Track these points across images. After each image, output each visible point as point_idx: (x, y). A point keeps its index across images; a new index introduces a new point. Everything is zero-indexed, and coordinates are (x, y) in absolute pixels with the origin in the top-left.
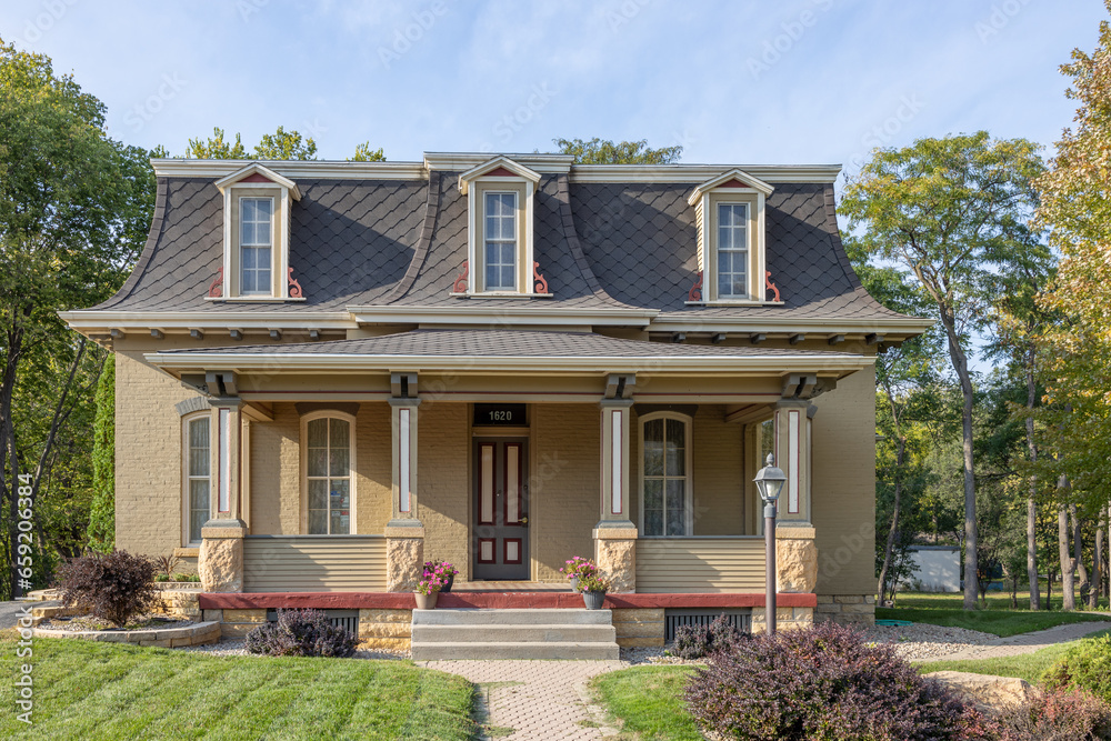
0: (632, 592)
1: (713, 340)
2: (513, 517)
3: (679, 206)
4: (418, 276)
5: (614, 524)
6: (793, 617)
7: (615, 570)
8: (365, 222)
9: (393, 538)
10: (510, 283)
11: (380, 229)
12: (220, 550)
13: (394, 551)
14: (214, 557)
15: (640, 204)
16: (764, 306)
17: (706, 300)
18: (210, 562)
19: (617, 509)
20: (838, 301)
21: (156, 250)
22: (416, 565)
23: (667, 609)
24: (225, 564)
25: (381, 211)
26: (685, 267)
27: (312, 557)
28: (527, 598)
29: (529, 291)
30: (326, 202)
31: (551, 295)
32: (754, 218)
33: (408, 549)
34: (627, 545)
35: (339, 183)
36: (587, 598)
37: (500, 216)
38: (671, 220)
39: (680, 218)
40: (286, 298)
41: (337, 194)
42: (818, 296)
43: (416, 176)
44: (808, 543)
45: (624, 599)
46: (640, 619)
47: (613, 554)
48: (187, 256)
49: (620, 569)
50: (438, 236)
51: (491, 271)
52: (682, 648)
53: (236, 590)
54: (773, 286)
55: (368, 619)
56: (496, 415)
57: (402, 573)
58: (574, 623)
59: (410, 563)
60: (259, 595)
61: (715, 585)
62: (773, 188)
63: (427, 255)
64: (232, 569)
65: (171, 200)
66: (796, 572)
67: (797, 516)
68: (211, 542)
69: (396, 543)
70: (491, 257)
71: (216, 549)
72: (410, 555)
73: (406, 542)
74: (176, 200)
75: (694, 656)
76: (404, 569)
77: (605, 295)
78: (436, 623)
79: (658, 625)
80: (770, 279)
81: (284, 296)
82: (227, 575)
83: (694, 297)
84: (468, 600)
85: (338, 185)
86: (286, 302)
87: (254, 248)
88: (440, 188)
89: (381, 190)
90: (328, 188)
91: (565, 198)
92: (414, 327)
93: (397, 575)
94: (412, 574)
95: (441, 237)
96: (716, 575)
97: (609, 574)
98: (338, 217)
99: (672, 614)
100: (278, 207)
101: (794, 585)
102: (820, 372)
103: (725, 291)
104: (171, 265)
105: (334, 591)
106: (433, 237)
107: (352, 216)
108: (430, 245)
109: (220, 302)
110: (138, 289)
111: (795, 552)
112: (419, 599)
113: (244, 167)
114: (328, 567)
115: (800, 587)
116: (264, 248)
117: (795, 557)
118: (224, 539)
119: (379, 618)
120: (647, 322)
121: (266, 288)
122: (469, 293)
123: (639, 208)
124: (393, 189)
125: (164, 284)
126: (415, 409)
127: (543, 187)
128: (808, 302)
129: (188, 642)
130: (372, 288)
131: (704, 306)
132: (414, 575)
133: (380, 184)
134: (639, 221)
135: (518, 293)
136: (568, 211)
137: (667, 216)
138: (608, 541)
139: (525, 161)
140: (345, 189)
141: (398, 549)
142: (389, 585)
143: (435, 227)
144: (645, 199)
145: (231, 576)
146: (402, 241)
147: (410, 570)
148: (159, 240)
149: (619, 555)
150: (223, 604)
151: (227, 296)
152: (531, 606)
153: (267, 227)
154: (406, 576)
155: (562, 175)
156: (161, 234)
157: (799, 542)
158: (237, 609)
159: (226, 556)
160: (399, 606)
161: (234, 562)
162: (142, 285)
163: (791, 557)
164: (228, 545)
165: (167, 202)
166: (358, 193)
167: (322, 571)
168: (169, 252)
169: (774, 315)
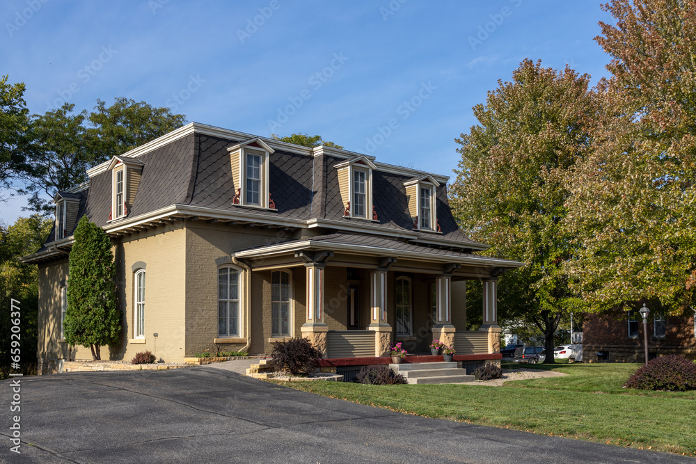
3: (401, 185)
4: (326, 206)
5: (448, 326)
8: (288, 173)
9: (381, 333)
10: (363, 213)
11: (295, 177)
12: (320, 338)
14: (318, 341)
15: (388, 182)
16: (437, 233)
17: (419, 229)
18: (317, 344)
19: (447, 319)
23: (463, 361)
25: (295, 169)
27: (349, 341)
29: (371, 218)
31: (380, 221)
32: (432, 196)
33: (387, 337)
34: (452, 335)
36: (446, 357)
37: (359, 182)
38: (398, 191)
39: (401, 191)
40: (268, 208)
42: (448, 231)
43: (309, 154)
47: (449, 339)
48: (213, 178)
49: (452, 344)
50: (328, 186)
52: (482, 376)
54: (439, 225)
57: (384, 348)
59: (388, 344)
61: (473, 351)
62: (439, 184)
63: (326, 195)
64: (325, 347)
67: (494, 323)
68: (316, 334)
69: (382, 335)
71: (318, 337)
72: (387, 340)
73: (385, 334)
74: (204, 146)
76: (385, 346)
77: (394, 223)
80: (438, 222)
81: (267, 207)
83: (415, 227)
86: (269, 210)
87: (252, 181)
88: (327, 163)
89: (294, 158)
94: (388, 349)
95: (330, 187)
96: (473, 347)
99: (464, 363)
100: (264, 161)
103: (422, 225)
105: (357, 357)
108: (326, 191)
109: (240, 207)
111: (497, 337)
114: (355, 346)
116: (257, 181)
120: (416, 238)
121: (258, 202)
122: (350, 216)
123: (388, 184)
124: (299, 159)
125: (207, 193)
128: (446, 233)
133: (293, 155)
134: (388, 190)
135: (367, 219)
137: (397, 189)
142: (379, 354)
143: (326, 182)
144: (390, 179)
145: (325, 350)
146: (305, 185)
148: (198, 168)
149: (451, 339)
150: (321, 365)
151: (241, 204)
152: (426, 361)
153: (258, 171)
154: (386, 349)
156: (199, 165)
157: (497, 333)
158: (327, 367)
163: (496, 339)
164: (323, 335)
165: (200, 147)
166: (285, 158)
169: (441, 238)
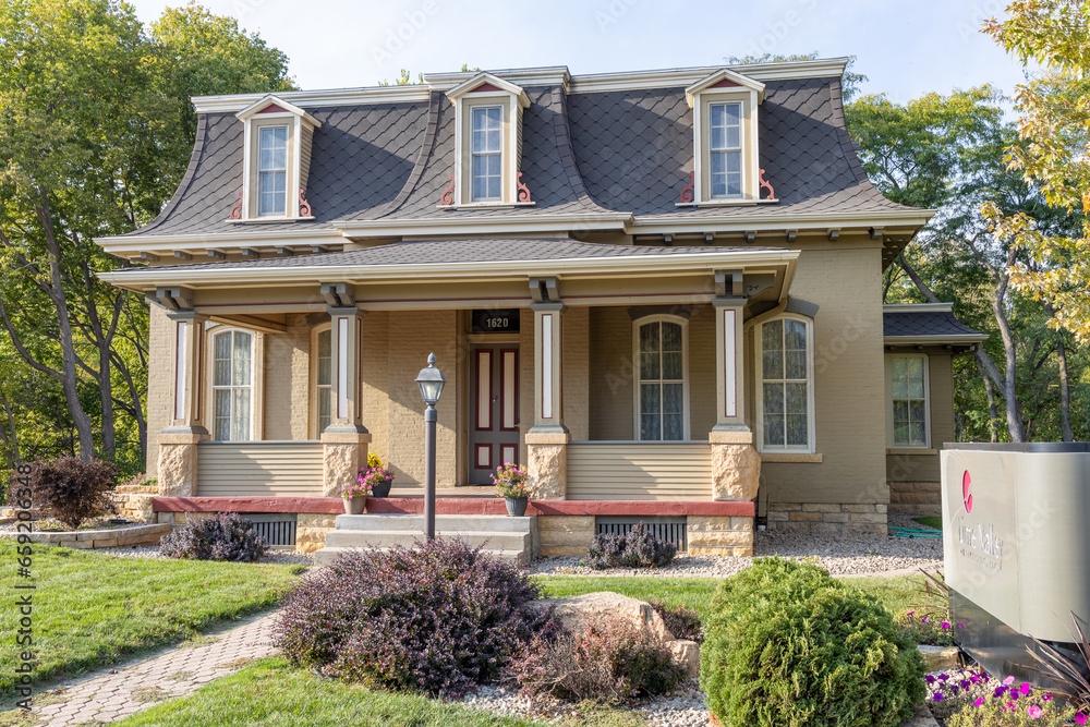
0: (561, 499)
1: (702, 241)
2: (509, 422)
3: (679, 109)
4: (413, 191)
5: (543, 429)
6: (730, 527)
7: (541, 476)
8: (378, 143)
9: (329, 444)
10: (496, 193)
11: (391, 149)
12: (172, 456)
13: (329, 456)
14: (168, 462)
15: (642, 110)
16: (759, 204)
17: (698, 201)
18: (164, 467)
19: (548, 414)
20: (840, 196)
21: (194, 179)
22: (350, 470)
23: (597, 517)
24: (177, 469)
25: (393, 132)
26: (683, 169)
27: (259, 462)
28: (455, 505)
29: (513, 201)
30: (343, 127)
31: (534, 203)
32: (747, 116)
33: (343, 454)
34: (555, 451)
35: (355, 108)
36: (509, 505)
37: (486, 129)
38: (671, 124)
39: (680, 121)
40: (297, 217)
41: (354, 118)
42: (818, 193)
44: (744, 448)
45: (552, 506)
46: (569, 527)
47: (541, 460)
48: (219, 183)
49: (546, 475)
50: (436, 153)
51: (477, 183)
53: (186, 494)
54: (767, 184)
55: (305, 523)
56: (494, 323)
57: (336, 478)
58: (492, 530)
59: (344, 468)
60: (206, 498)
61: (651, 492)
62: (764, 85)
63: (424, 171)
64: (182, 473)
65: (210, 134)
66: (731, 479)
67: (734, 420)
68: (165, 448)
69: (331, 449)
70: (477, 169)
71: (169, 454)
72: (344, 460)
73: (341, 447)
74: (213, 133)
75: (601, 567)
76: (339, 474)
77: (589, 200)
78: (358, 529)
79: (587, 533)
80: (764, 177)
81: (295, 216)
82: (178, 479)
83: (686, 199)
84: (398, 506)
85: (355, 110)
86: (298, 221)
87: (271, 172)
88: (440, 107)
89: (393, 113)
90: (345, 114)
91: (558, 109)
92: (398, 240)
93: (332, 480)
94: (345, 479)
95: (438, 153)
96: (652, 482)
97: (536, 480)
98: (354, 140)
99: (604, 522)
100: (292, 134)
101: (730, 492)
102: (747, 268)
103: (718, 190)
104: (205, 191)
105: (279, 495)
106: (431, 154)
107: (367, 138)
108: (428, 161)
109: (240, 224)
110: (173, 215)
111: (730, 458)
112: (347, 505)
113: (258, 101)
114: (273, 472)
115: (737, 494)
116: (279, 172)
117: (730, 463)
118: (176, 445)
119: (315, 522)
120: (621, 226)
121: (281, 209)
122: (455, 206)
123: (640, 114)
124: (405, 111)
125: (196, 209)
126: (352, 318)
127: (538, 100)
128: (807, 198)
129: (113, 543)
130: (379, 204)
131: (697, 208)
132: (348, 481)
133: (393, 107)
134: (639, 127)
135: (502, 203)
136: (561, 121)
137: (668, 121)
138: (537, 446)
139: (510, 76)
140: (361, 114)
141: (333, 454)
142: (324, 491)
143: (433, 145)
144: (646, 104)
145: (181, 481)
147: (344, 475)
148: (197, 170)
149: (547, 460)
150: (173, 507)
151: (245, 218)
152: (458, 512)
153: (282, 155)
154: (340, 481)
155: (555, 87)
156: (199, 165)
157: (735, 447)
159: (178, 461)
160: (333, 511)
161: (185, 467)
162: (178, 211)
163: (726, 463)
164: (180, 450)
165: (206, 135)
166: (372, 117)
167: (268, 476)
168: (203, 181)
169: (768, 213)
